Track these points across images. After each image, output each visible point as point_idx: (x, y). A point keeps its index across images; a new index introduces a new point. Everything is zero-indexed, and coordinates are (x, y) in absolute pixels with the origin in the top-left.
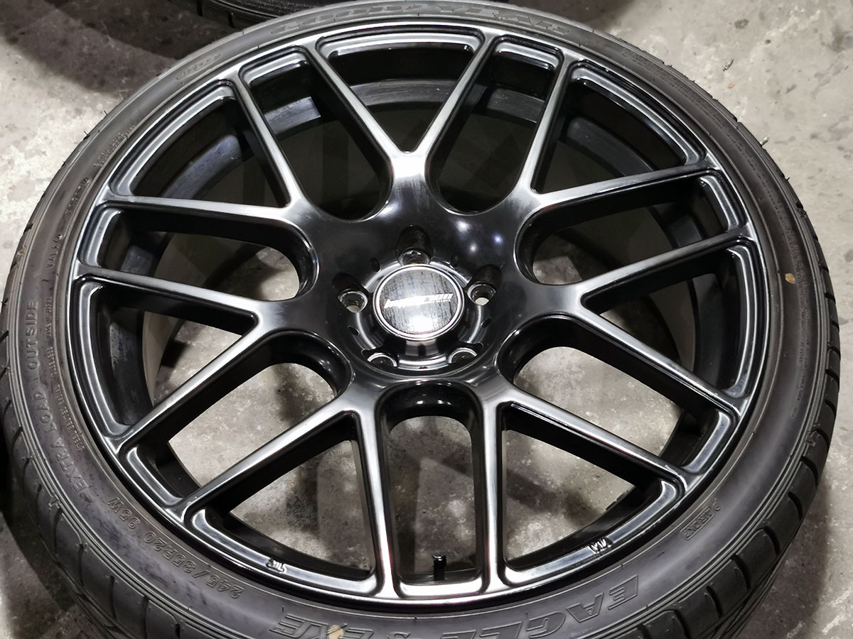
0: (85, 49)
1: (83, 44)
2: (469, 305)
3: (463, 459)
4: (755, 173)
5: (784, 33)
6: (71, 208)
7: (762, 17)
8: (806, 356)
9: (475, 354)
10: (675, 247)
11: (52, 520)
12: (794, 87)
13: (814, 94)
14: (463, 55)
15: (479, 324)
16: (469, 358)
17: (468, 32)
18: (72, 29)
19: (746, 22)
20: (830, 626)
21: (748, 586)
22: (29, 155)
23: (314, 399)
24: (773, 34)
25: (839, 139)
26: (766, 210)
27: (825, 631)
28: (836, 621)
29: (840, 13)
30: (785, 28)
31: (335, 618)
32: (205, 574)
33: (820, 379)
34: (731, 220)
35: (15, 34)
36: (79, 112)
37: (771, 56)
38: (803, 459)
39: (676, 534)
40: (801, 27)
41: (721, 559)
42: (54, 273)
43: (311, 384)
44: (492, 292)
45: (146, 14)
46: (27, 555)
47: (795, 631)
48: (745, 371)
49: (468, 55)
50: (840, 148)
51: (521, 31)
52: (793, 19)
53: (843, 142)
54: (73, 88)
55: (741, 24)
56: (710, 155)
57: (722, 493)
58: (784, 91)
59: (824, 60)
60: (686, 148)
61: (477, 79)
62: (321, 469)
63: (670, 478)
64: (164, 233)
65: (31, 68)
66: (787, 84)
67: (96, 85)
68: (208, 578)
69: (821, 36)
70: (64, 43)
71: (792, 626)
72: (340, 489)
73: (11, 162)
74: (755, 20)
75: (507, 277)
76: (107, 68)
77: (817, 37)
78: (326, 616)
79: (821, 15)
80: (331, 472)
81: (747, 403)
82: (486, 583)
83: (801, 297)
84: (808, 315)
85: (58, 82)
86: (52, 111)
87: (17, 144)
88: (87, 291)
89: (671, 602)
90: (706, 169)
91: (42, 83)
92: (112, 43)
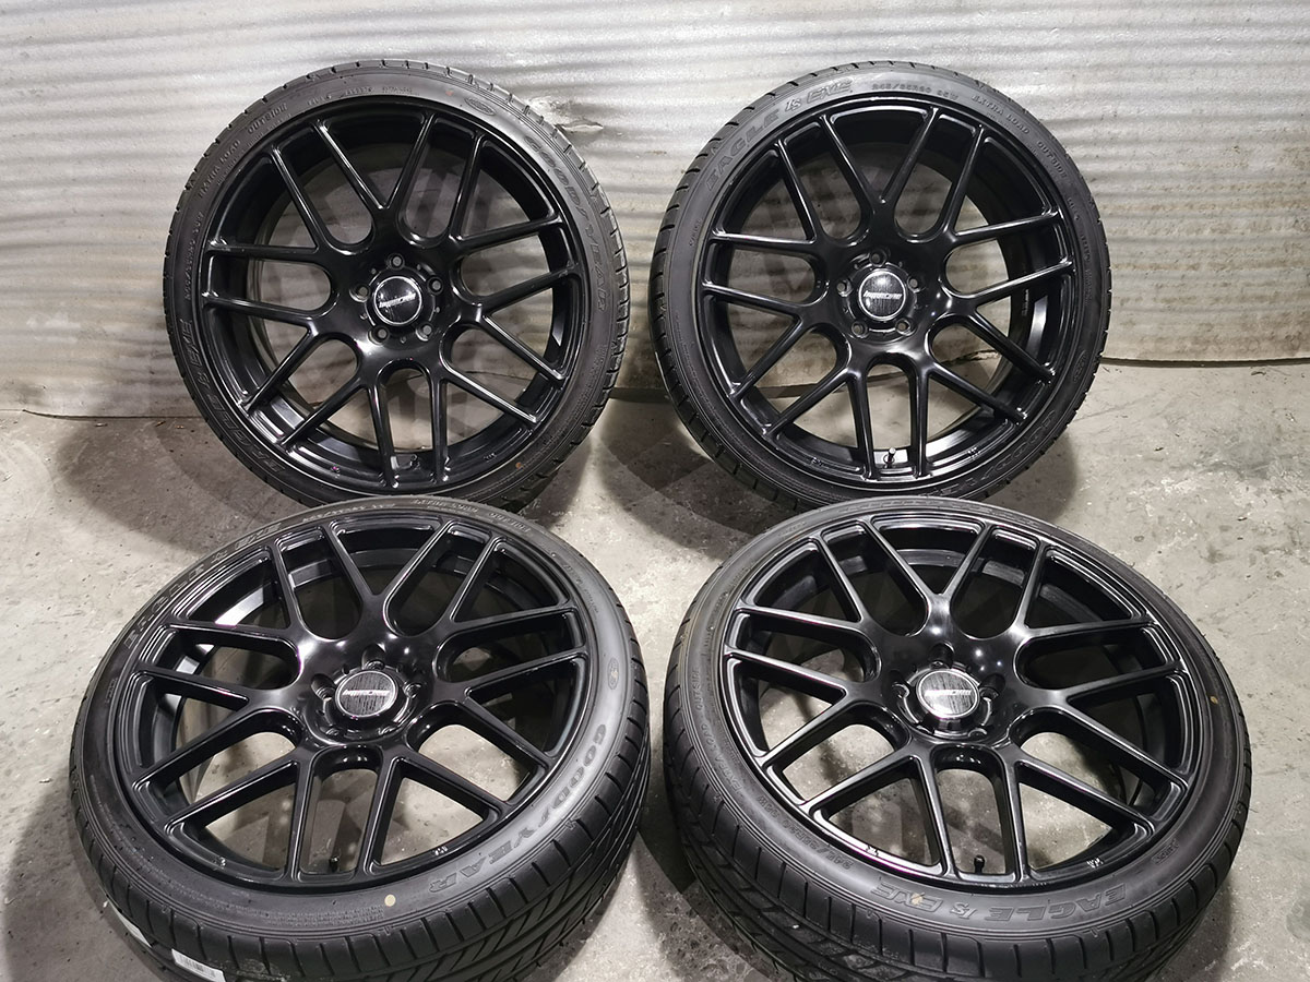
0: (677, 519)
1: (675, 515)
2: (982, 703)
3: (956, 818)
4: (1182, 629)
5: (1171, 548)
6: (717, 610)
7: (1154, 535)
8: (1230, 751)
9: (985, 733)
10: (1121, 673)
11: (716, 809)
12: (1182, 585)
13: (1197, 591)
14: (971, 536)
15: (989, 713)
16: (982, 736)
17: (973, 521)
18: (668, 505)
19: (1143, 538)
20: (1237, 965)
21: (1197, 908)
22: (642, 585)
23: (847, 767)
24: (1162, 548)
25: (1218, 623)
26: (1192, 652)
27: (1234, 968)
28: (1241, 962)
29: (1212, 537)
30: (1172, 544)
31: (917, 889)
32: (827, 850)
33: (1241, 769)
34: (1166, 656)
35: (630, 505)
36: (675, 560)
37: (1163, 562)
38: (1232, 820)
39: (1149, 859)
40: (1184, 544)
41: (1182, 880)
42: (710, 650)
43: (844, 756)
44: (995, 695)
45: (717, 500)
46: (652, 852)
47: (1211, 966)
48: (1187, 758)
49: (974, 536)
50: (1220, 630)
51: (1009, 523)
52: (1177, 539)
53: (1221, 626)
54: (670, 544)
55: (1139, 539)
56: (1148, 612)
57: (1180, 836)
58: (1174, 586)
59: (1203, 568)
60: (1131, 609)
61: (980, 553)
62: (854, 815)
63: (1141, 823)
64: (769, 633)
65: (641, 528)
66: (1176, 583)
67: (685, 542)
68: (827, 853)
69: (1199, 552)
70: (663, 514)
71: (1210, 962)
72: (869, 830)
73: (630, 588)
74: (1148, 537)
75: (1009, 684)
76: (693, 532)
77: (1196, 552)
78: (910, 886)
79: (1198, 537)
80: (862, 818)
81: (1191, 779)
82: (1018, 877)
83: (1224, 714)
84: (1229, 725)
85: (660, 539)
86: (656, 557)
87: (634, 577)
88: (731, 663)
89: (1148, 906)
90: (1146, 622)
91: (649, 539)
92: (695, 517)
